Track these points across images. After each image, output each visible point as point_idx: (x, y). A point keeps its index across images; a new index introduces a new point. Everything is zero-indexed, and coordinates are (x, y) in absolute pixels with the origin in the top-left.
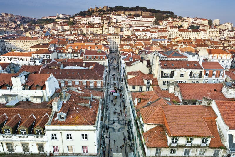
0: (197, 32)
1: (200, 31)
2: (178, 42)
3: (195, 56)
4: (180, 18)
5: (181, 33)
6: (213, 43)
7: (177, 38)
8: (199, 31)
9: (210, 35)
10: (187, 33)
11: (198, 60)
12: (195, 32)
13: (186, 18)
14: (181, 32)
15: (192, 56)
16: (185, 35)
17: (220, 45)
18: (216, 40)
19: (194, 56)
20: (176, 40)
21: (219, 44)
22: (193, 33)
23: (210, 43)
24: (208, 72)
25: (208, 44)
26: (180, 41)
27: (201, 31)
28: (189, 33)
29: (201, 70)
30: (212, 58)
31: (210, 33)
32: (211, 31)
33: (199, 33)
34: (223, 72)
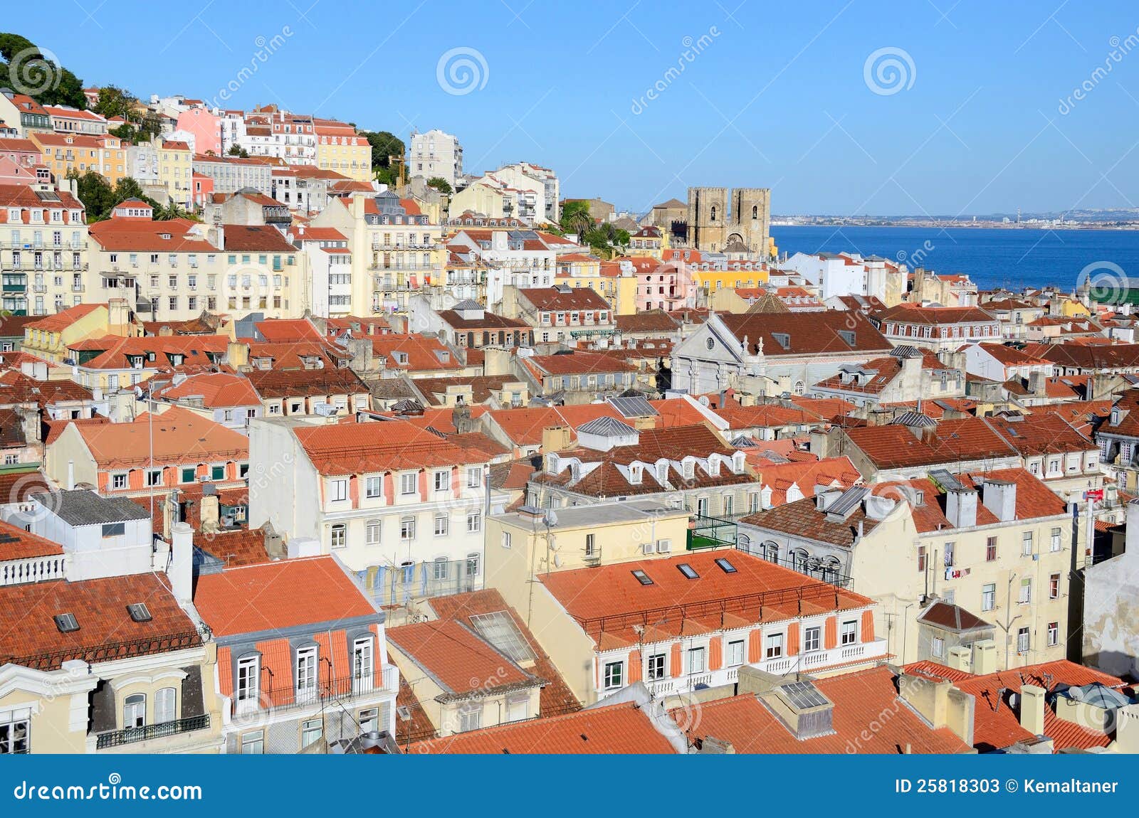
0: (270, 256)
1: (290, 239)
2: (89, 354)
3: (129, 525)
4: (112, 103)
5: (124, 262)
6: (396, 355)
7: (83, 310)
8: (286, 247)
9: (382, 273)
10: (182, 257)
11: (160, 561)
12: (254, 256)
13: (170, 107)
14: (123, 257)
15: (97, 528)
16: (164, 280)
17: (453, 366)
18: (425, 321)
19: (120, 530)
20: (78, 332)
21: (445, 359)
22: (232, 260)
23: (377, 353)
24: (256, 663)
25: (357, 365)
26: (111, 341)
27: (298, 244)
28: (202, 257)
29: (187, 657)
30: (349, 503)
31: (381, 260)
32: (381, 241)
33: (290, 263)
34: (370, 644)
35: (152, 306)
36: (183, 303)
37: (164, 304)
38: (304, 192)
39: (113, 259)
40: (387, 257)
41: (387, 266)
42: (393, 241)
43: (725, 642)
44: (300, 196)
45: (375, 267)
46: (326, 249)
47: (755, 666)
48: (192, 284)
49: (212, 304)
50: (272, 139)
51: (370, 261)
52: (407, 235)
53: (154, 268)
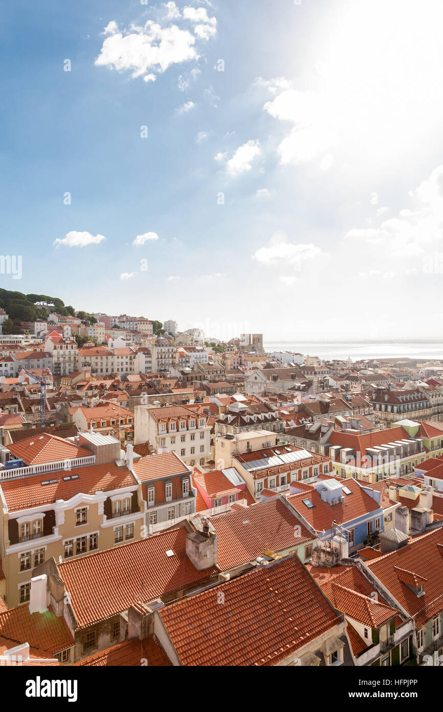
0: (129, 357)
1: (134, 351)
2: (80, 386)
4: (82, 315)
5: (88, 359)
9: (160, 360)
10: (104, 357)
12: (125, 357)
16: (99, 364)
18: (174, 374)
20: (76, 380)
22: (118, 358)
27: (137, 353)
28: (110, 357)
30: (166, 431)
31: (160, 356)
32: (160, 351)
33: (134, 358)
34: (188, 481)
35: (96, 371)
36: (104, 370)
37: (99, 370)
38: (135, 338)
39: (85, 358)
40: (162, 355)
41: (161, 358)
42: (163, 351)
43: (291, 474)
44: (133, 339)
45: (158, 358)
46: (144, 354)
47: (300, 482)
48: (107, 365)
49: (113, 370)
50: (125, 324)
51: (157, 357)
52: (167, 349)
53: (96, 361)
